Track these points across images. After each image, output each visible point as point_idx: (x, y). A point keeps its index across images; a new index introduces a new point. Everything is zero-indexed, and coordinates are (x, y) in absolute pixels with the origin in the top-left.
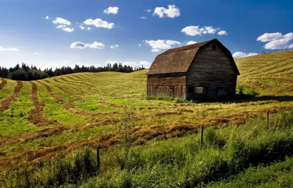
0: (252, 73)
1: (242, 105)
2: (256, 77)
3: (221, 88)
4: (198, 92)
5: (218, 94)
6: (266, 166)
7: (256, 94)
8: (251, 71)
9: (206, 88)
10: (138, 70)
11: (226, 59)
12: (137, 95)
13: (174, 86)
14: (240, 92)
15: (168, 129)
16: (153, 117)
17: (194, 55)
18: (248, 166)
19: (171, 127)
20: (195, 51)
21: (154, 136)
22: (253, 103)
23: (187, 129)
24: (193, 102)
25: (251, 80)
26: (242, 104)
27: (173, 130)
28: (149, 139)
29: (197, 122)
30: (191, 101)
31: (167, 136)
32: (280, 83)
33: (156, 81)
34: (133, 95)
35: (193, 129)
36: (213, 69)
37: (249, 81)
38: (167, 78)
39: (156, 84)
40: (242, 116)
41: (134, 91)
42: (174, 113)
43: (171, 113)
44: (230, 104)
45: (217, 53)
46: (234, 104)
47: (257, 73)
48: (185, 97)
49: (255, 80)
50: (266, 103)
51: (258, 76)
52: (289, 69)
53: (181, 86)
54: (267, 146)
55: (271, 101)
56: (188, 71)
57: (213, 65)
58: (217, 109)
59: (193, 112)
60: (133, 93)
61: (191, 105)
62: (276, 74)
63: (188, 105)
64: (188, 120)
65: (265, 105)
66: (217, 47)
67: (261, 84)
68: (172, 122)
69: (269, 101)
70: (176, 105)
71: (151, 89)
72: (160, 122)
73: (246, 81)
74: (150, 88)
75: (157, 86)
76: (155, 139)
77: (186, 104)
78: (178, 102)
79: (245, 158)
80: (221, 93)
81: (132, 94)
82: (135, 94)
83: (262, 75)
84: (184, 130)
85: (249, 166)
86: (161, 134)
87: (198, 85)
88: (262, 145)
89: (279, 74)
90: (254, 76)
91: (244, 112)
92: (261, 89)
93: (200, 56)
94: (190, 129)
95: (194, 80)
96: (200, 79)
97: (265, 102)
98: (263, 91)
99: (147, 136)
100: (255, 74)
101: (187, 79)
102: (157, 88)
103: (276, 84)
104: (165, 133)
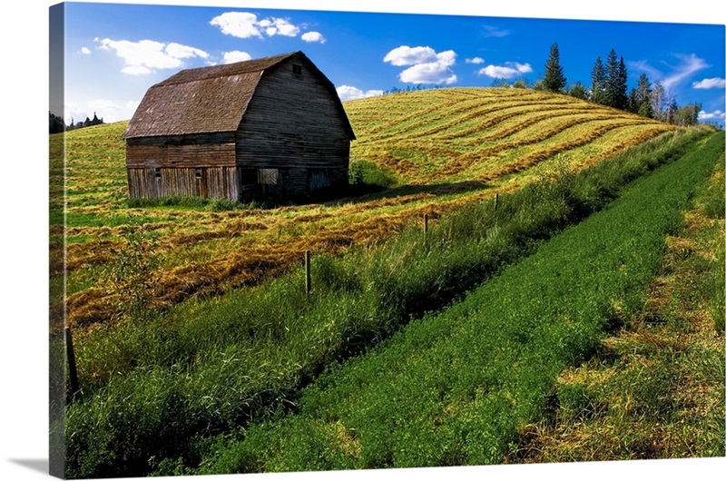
0: (377, 135)
1: (368, 207)
2: (385, 145)
3: (317, 171)
4: (267, 181)
5: (312, 185)
6: (436, 315)
7: (390, 181)
8: (374, 132)
9: (284, 171)
10: (80, 125)
11: (326, 101)
12: (94, 196)
13: (204, 169)
14: (358, 179)
15: (220, 271)
16: (170, 247)
17: (253, 89)
18: (406, 321)
19: (227, 266)
20: (254, 78)
21: (191, 290)
22: (389, 201)
23: (266, 266)
24: (258, 207)
25: (376, 153)
26: (367, 204)
27: (234, 272)
28: (180, 299)
29: (284, 248)
30: (252, 204)
31: (223, 287)
32: (433, 156)
33: (152, 156)
34: (82, 197)
35: (279, 265)
36: (298, 124)
37: (373, 153)
38: (186, 148)
39: (153, 164)
40: (375, 228)
41: (82, 185)
42: (221, 235)
43: (214, 235)
44: (342, 205)
45: (305, 85)
46: (350, 206)
47: (388, 136)
48: (235, 195)
49: (385, 152)
50: (413, 200)
51: (389, 142)
52: (446, 129)
53: (224, 168)
54: (435, 280)
55: (421, 195)
56: (239, 128)
57: (298, 116)
58: (317, 218)
59: (266, 228)
60: (80, 191)
61: (253, 214)
62: (423, 139)
63: (248, 214)
64: (261, 247)
65: (410, 204)
66: (303, 71)
67: (398, 161)
68: (225, 255)
69: (418, 196)
70: (216, 216)
71: (142, 178)
72: (194, 257)
73: (367, 154)
74: (137, 174)
75: (158, 169)
76: (195, 296)
77: (241, 212)
78: (220, 207)
79: (399, 306)
80: (319, 181)
81: (77, 193)
82: (88, 195)
83: (397, 141)
84: (258, 269)
85: (409, 320)
86: (207, 284)
87: (265, 164)
88: (426, 277)
89: (430, 138)
90: (381, 143)
91: (378, 221)
92: (398, 172)
93: (265, 91)
94: (272, 266)
95: (255, 153)
96: (269, 148)
97: (411, 197)
98: (402, 175)
99: (173, 293)
100: (382, 138)
101: (238, 150)
102: (159, 175)
103: (426, 160)
104: (217, 282)
